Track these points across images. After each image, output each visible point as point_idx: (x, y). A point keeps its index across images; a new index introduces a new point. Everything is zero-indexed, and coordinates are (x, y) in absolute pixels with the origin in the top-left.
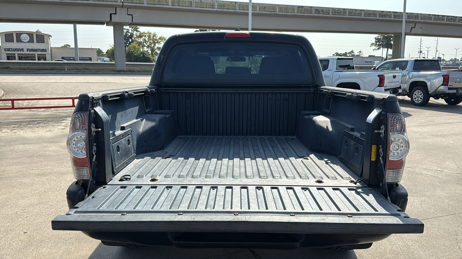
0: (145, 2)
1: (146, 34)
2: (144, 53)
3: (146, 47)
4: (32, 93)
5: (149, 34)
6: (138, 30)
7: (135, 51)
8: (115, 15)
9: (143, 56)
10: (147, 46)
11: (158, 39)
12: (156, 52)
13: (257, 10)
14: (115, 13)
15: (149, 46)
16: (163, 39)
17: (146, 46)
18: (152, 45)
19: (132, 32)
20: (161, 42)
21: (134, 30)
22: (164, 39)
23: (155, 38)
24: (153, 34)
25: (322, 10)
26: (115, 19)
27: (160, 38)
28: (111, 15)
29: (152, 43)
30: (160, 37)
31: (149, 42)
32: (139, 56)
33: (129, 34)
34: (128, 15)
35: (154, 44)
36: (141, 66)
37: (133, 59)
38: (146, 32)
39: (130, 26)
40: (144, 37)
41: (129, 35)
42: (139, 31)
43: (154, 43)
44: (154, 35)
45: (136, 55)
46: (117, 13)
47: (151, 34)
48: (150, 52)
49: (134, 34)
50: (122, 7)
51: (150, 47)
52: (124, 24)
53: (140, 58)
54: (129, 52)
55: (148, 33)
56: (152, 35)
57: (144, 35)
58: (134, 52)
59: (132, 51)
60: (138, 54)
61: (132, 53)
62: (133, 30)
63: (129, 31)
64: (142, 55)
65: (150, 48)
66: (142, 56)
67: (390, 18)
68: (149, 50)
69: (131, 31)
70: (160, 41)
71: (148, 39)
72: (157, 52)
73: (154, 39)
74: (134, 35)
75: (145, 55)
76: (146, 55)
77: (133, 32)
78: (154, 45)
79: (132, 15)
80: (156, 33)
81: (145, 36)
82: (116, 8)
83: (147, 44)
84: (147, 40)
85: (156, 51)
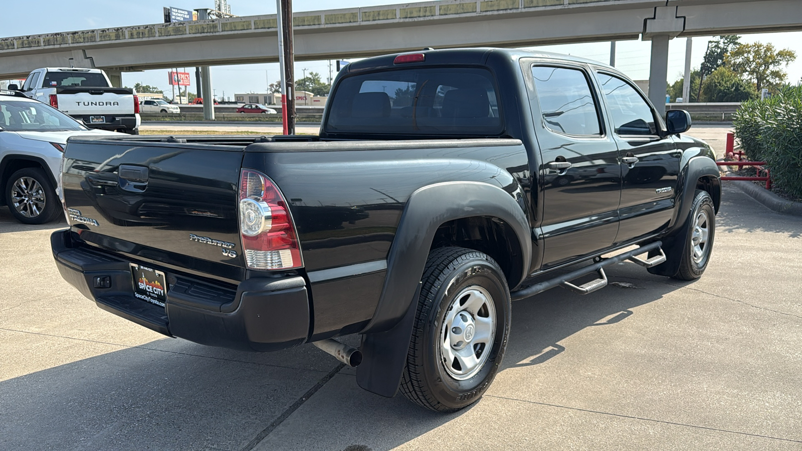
1: (749, 49)
2: (738, 84)
3: (747, 73)
5: (758, 47)
6: (738, 41)
7: (721, 81)
8: (653, 20)
9: (735, 90)
10: (749, 70)
11: (775, 55)
12: (768, 81)
14: (653, 17)
15: (754, 69)
16: (786, 55)
17: (747, 71)
18: (761, 69)
19: (725, 47)
20: (780, 60)
21: (728, 42)
22: (789, 55)
23: (769, 54)
24: (765, 46)
26: (652, 27)
27: (780, 54)
28: (645, 21)
29: (762, 65)
30: (781, 51)
31: (754, 63)
32: (729, 90)
33: (719, 51)
34: (676, 17)
35: (765, 66)
37: (715, 96)
38: (751, 43)
39: (723, 35)
40: (746, 55)
41: (717, 52)
42: (739, 44)
43: (767, 64)
44: (769, 49)
45: (722, 88)
46: (656, 18)
47: (762, 48)
48: (756, 81)
49: (729, 49)
50: (667, 5)
51: (757, 73)
52: (670, 35)
53: (728, 94)
54: (710, 82)
55: (754, 46)
56: (764, 48)
57: (747, 49)
58: (719, 83)
59: (716, 81)
60: (727, 87)
61: (716, 86)
62: (726, 43)
63: (720, 45)
64: (734, 88)
65: (755, 74)
66: (733, 90)
68: (754, 78)
69: (723, 44)
70: (780, 58)
71: (754, 57)
72: (770, 80)
73: (766, 56)
74: (728, 51)
75: (740, 88)
76: (742, 88)
77: (728, 46)
78: (765, 68)
79: (685, 18)
80: (773, 45)
81: (749, 52)
82: (655, 8)
83: (750, 66)
84: (751, 60)
85: (767, 78)
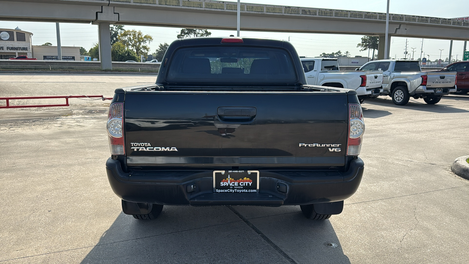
0: (132, 1)
1: (131, 33)
2: (129, 52)
3: (131, 46)
4: (21, 93)
5: (135, 32)
6: (123, 28)
7: (119, 50)
8: (101, 13)
9: (128, 55)
10: (132, 44)
11: (143, 37)
12: (141, 51)
13: (245, 10)
14: (101, 11)
15: (134, 44)
16: (148, 38)
17: (130, 45)
18: (137, 44)
19: (117, 31)
20: (146, 40)
21: (118, 28)
22: (150, 38)
23: (140, 37)
24: (138, 32)
25: (309, 10)
26: (101, 17)
27: (145, 37)
28: (97, 13)
29: (137, 42)
30: (146, 36)
31: (134, 41)
32: (124, 55)
33: (114, 32)
34: (114, 13)
35: (139, 43)
36: (127, 66)
37: (118, 58)
38: (131, 30)
39: (115, 24)
40: (129, 36)
41: (113, 33)
42: (124, 30)
43: (140, 42)
44: (140, 34)
45: (120, 54)
46: (103, 12)
47: (136, 33)
48: (135, 51)
49: (119, 32)
50: (108, 6)
51: (136, 46)
52: (110, 23)
53: (124, 57)
54: (114, 50)
55: (133, 32)
56: (137, 33)
57: (129, 33)
58: (118, 50)
59: (117, 50)
60: (123, 53)
61: (117, 52)
62: (117, 29)
63: (114, 30)
64: (127, 54)
65: (135, 47)
66: (126, 55)
67: (376, 19)
68: (134, 49)
69: (115, 29)
70: (146, 39)
71: (133, 37)
72: (142, 51)
73: (139, 37)
74: (118, 33)
75: (130, 54)
76: (131, 54)
77: (118, 30)
78: (139, 44)
79: (118, 14)
80: (141, 32)
81: (130, 35)
82: (102, 6)
83: (132, 43)
84: (132, 39)
85: (141, 50)
